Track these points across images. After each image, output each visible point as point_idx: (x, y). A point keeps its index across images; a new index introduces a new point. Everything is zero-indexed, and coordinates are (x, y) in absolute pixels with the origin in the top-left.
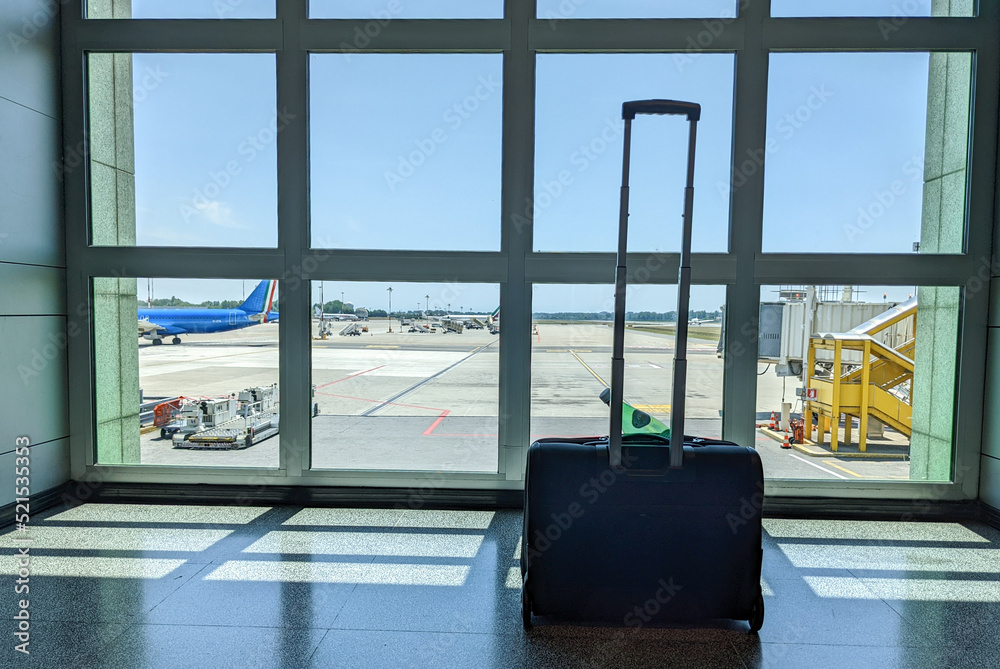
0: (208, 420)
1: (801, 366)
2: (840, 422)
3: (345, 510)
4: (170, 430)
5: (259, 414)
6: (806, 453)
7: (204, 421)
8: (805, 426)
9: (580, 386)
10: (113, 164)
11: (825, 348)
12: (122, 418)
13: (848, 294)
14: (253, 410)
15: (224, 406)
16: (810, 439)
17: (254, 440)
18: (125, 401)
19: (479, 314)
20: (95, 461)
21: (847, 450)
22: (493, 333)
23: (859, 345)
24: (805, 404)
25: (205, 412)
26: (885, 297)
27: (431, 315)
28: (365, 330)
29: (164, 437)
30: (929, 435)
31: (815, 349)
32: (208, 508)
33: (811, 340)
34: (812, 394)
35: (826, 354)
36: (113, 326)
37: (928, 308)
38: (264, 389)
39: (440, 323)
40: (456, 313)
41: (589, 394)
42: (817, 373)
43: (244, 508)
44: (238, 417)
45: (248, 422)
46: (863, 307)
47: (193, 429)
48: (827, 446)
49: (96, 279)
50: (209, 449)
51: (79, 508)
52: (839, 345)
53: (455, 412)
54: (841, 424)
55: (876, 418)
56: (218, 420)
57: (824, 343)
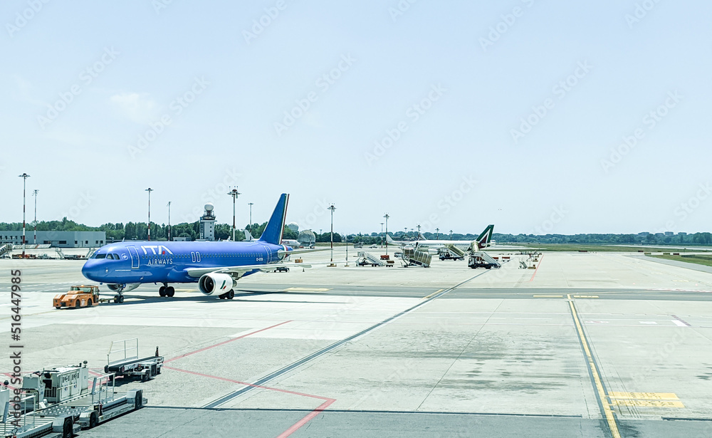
22: (472, 266)
41: (555, 371)
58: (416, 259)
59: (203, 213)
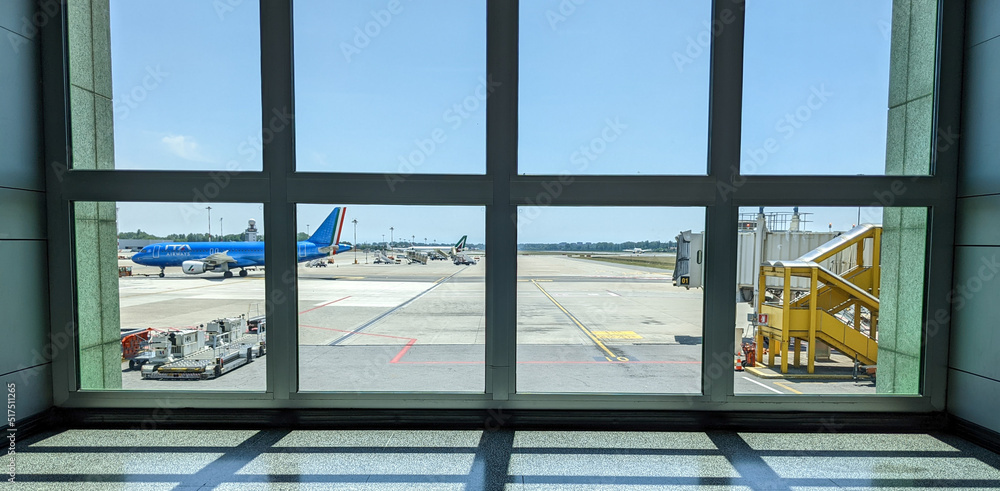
0: (177, 350)
1: (752, 292)
2: (789, 346)
3: (334, 432)
4: (138, 361)
5: (227, 344)
6: (757, 375)
7: (172, 352)
8: (756, 350)
9: (542, 314)
10: (91, 89)
11: (775, 276)
12: (103, 345)
13: (796, 224)
14: (221, 341)
15: (193, 337)
16: (761, 362)
17: (223, 370)
18: (105, 327)
19: (443, 245)
20: (78, 387)
21: (796, 372)
22: (457, 264)
23: (806, 272)
24: (756, 329)
25: (174, 343)
26: (830, 227)
27: (396, 246)
28: (330, 262)
29: (132, 368)
30: (895, 352)
31: (765, 277)
32: (196, 432)
33: (762, 268)
34: (763, 319)
35: (776, 281)
36: (93, 252)
37: (894, 229)
38: (232, 320)
39: (405, 254)
40: (420, 245)
41: (551, 321)
42: (768, 299)
43: (232, 432)
44: (207, 347)
45: (217, 353)
46: (810, 236)
47: (163, 360)
48: (777, 368)
49: (76, 203)
50: (178, 380)
51: (63, 434)
52: (789, 273)
53: (421, 341)
54: (791, 348)
55: (823, 341)
56: (186, 351)
57: (774, 270)
58: (416, 258)
59: (247, 226)
